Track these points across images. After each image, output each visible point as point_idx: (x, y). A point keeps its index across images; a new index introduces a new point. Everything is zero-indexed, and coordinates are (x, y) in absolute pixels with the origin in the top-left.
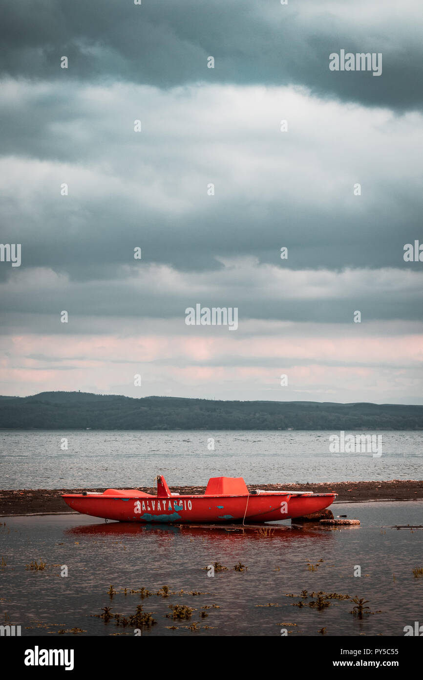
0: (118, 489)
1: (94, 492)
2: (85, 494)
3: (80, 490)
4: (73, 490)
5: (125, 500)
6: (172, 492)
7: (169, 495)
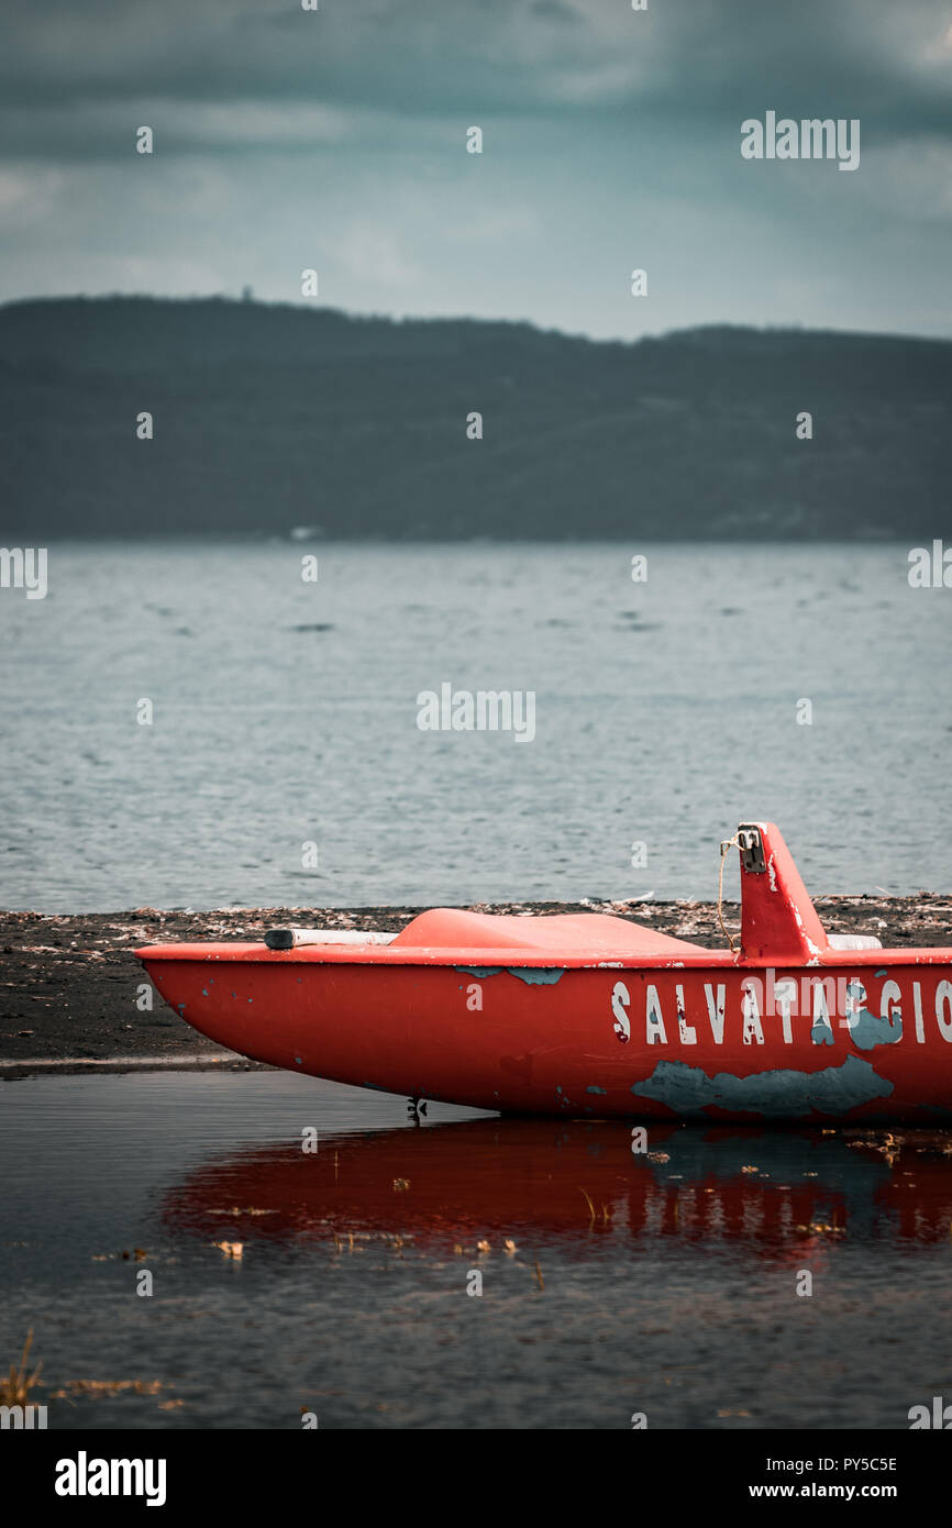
0: (494, 910)
1: (339, 927)
2: (282, 940)
3: (254, 918)
4: (205, 917)
5: (540, 979)
6: (834, 930)
7: (813, 949)
